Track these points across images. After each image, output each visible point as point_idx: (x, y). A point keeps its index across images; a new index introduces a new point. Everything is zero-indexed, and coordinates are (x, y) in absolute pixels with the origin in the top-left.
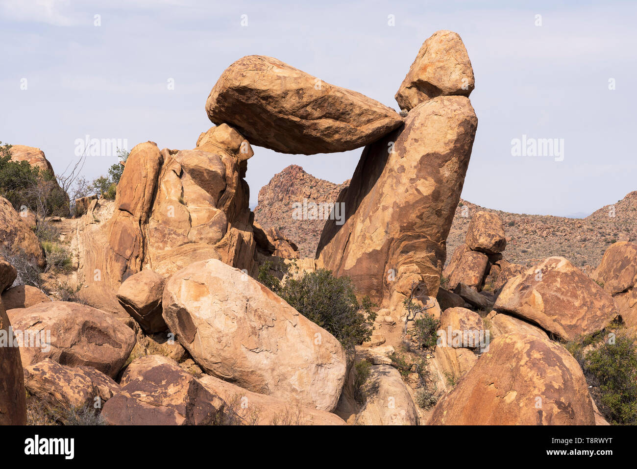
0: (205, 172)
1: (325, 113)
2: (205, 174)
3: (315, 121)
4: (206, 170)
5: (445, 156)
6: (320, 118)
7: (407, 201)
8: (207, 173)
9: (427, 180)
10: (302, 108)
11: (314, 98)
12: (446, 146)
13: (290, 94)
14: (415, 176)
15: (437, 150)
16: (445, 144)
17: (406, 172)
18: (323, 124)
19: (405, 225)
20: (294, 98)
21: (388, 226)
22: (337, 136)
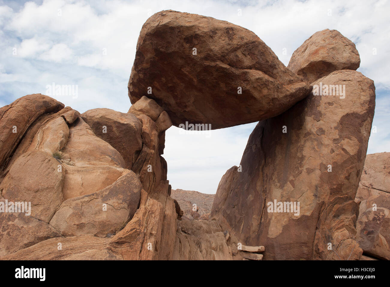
0: (113, 125)
1: (255, 62)
2: (114, 129)
3: (246, 70)
4: (115, 122)
5: (363, 116)
6: (250, 68)
7: (335, 162)
8: (118, 127)
9: (351, 139)
10: (233, 52)
11: (245, 41)
12: (362, 107)
13: (219, 34)
14: (338, 137)
15: (355, 111)
16: (361, 104)
17: (326, 133)
18: (254, 75)
19: (335, 187)
20: (223, 39)
21: (316, 189)
22: (265, 91)
